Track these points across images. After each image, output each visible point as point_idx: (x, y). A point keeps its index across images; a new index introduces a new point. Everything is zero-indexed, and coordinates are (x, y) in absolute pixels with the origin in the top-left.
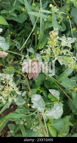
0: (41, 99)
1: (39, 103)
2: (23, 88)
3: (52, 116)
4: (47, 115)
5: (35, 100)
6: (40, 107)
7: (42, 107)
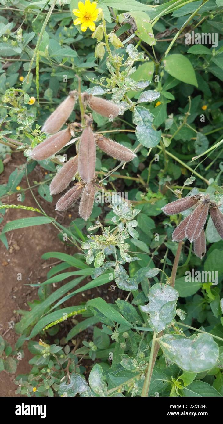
0: (173, 302)
1: (164, 308)
2: (162, 261)
3: (175, 354)
4: (165, 345)
5: (160, 297)
6: (160, 318)
7: (163, 321)
